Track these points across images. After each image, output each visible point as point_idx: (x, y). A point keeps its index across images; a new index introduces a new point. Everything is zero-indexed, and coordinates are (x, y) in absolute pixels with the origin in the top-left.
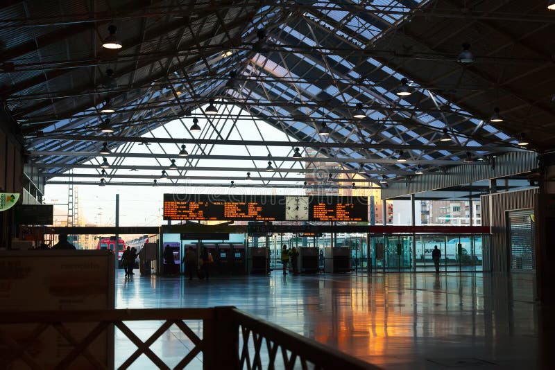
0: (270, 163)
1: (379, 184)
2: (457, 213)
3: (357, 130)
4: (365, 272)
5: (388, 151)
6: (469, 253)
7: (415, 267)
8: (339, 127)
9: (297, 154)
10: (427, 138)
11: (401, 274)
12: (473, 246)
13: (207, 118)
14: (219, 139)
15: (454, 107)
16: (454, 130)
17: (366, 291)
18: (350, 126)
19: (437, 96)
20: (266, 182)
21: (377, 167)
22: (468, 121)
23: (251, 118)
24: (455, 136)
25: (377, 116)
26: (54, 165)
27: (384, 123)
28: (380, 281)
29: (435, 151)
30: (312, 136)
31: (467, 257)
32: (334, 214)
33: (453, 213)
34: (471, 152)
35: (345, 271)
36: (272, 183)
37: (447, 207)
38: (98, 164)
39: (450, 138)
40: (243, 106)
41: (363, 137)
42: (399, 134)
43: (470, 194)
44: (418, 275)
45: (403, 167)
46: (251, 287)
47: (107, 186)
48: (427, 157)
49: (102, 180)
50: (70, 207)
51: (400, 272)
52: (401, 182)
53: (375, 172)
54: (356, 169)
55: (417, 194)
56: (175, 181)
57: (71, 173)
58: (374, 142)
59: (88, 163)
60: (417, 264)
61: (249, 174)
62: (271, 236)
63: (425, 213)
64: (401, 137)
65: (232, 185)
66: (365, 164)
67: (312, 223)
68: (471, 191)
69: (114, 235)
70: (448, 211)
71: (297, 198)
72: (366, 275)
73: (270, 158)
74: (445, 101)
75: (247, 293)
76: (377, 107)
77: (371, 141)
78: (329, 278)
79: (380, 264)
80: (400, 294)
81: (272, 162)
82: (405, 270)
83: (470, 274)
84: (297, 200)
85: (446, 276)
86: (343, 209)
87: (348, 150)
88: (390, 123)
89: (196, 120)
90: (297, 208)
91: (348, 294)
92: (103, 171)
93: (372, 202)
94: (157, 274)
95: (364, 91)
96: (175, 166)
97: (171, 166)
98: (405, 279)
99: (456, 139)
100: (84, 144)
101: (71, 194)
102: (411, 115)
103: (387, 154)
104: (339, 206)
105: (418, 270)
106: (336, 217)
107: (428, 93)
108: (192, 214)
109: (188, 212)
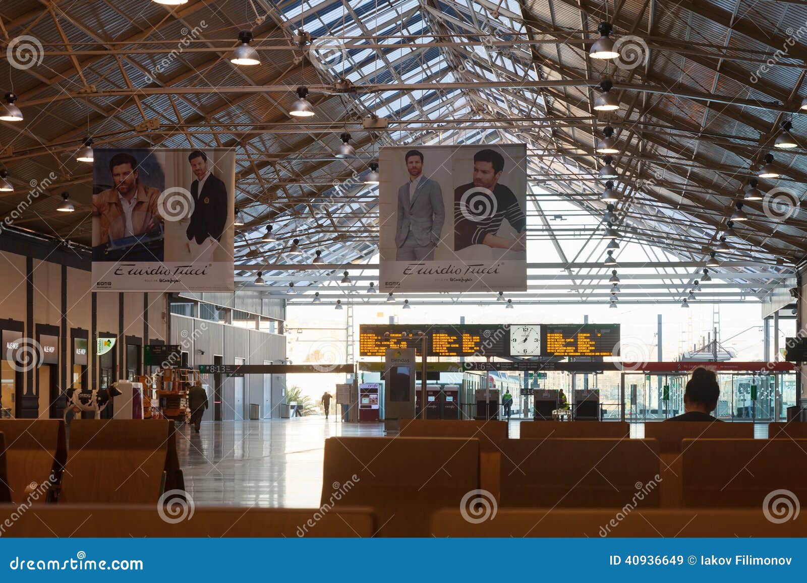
67: (543, 359)
71: (526, 327)
84: (525, 330)
86: (586, 338)
90: (526, 340)
108: (394, 346)
109: (389, 343)
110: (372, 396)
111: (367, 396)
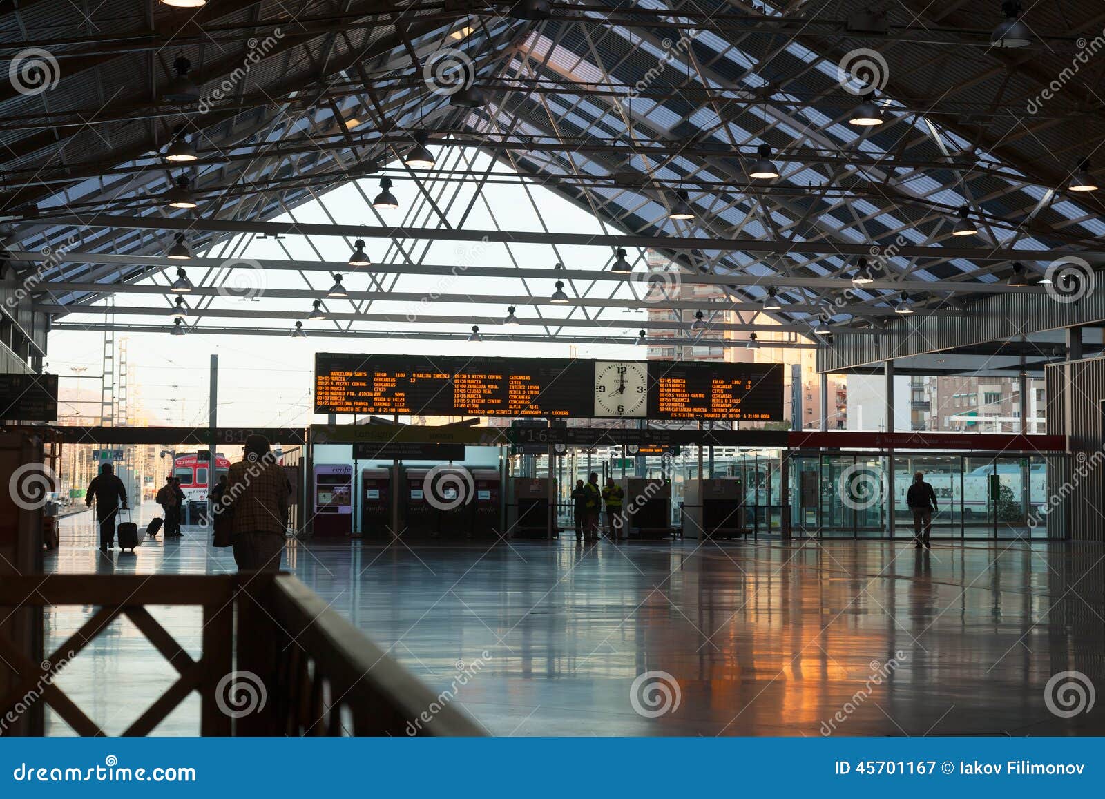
0: (560, 285)
1: (812, 336)
2: (992, 408)
3: (760, 210)
4: (776, 538)
5: (834, 260)
6: (1018, 498)
7: (893, 527)
8: (722, 204)
9: (621, 264)
10: (925, 229)
11: (860, 544)
12: (1026, 481)
13: (414, 177)
14: (443, 227)
15: (985, 158)
16: (985, 212)
17: (776, 579)
18: (746, 203)
19: (948, 133)
20: (553, 330)
21: (807, 298)
22: (1019, 192)
23: (518, 179)
24: (987, 225)
25: (806, 177)
26: (69, 285)
27: (823, 195)
28: (811, 556)
29: (944, 259)
30: (658, 225)
31: (1012, 507)
32: (707, 403)
33: (983, 408)
34: (1023, 262)
35: (730, 536)
36: (567, 331)
37: (971, 392)
38: (168, 284)
39: (974, 228)
40: (499, 151)
41: (776, 227)
42: (859, 222)
43: (1023, 360)
44: (898, 545)
45: (867, 297)
46: (513, 567)
47: (188, 335)
48: (923, 275)
49: (177, 321)
50: (108, 384)
51: (856, 539)
52: (865, 332)
53: (801, 309)
54: (760, 302)
55: (900, 361)
56: (344, 324)
57: (110, 304)
58: (799, 239)
59: (147, 281)
60: (898, 522)
61: (512, 310)
62: (564, 453)
63: (920, 406)
64: (863, 228)
65: (475, 336)
66: (781, 291)
67: (655, 424)
68: (1023, 355)
69: (206, 447)
70: (973, 402)
71: (622, 366)
72: (777, 543)
73: (559, 272)
74: (965, 144)
75: (506, 580)
76: (808, 157)
77: (792, 236)
78: (694, 550)
79: (811, 520)
80: (855, 587)
81: (565, 282)
82: (871, 535)
83: (1019, 545)
84: (621, 371)
85: (963, 548)
86: (726, 392)
87: (740, 258)
88: (837, 193)
89: (386, 183)
90: (621, 389)
91: (739, 585)
92: (179, 300)
93: (797, 377)
94: (301, 537)
95: (780, 120)
96: (342, 290)
97: (333, 289)
98: (870, 554)
99: (991, 233)
100: (138, 237)
101: (109, 353)
102: (884, 176)
103: (831, 268)
104: (718, 385)
105: (898, 534)
106: (710, 411)
107: (928, 127)
108: (380, 399)
109: (371, 394)
110: (341, 489)
111: (330, 489)
